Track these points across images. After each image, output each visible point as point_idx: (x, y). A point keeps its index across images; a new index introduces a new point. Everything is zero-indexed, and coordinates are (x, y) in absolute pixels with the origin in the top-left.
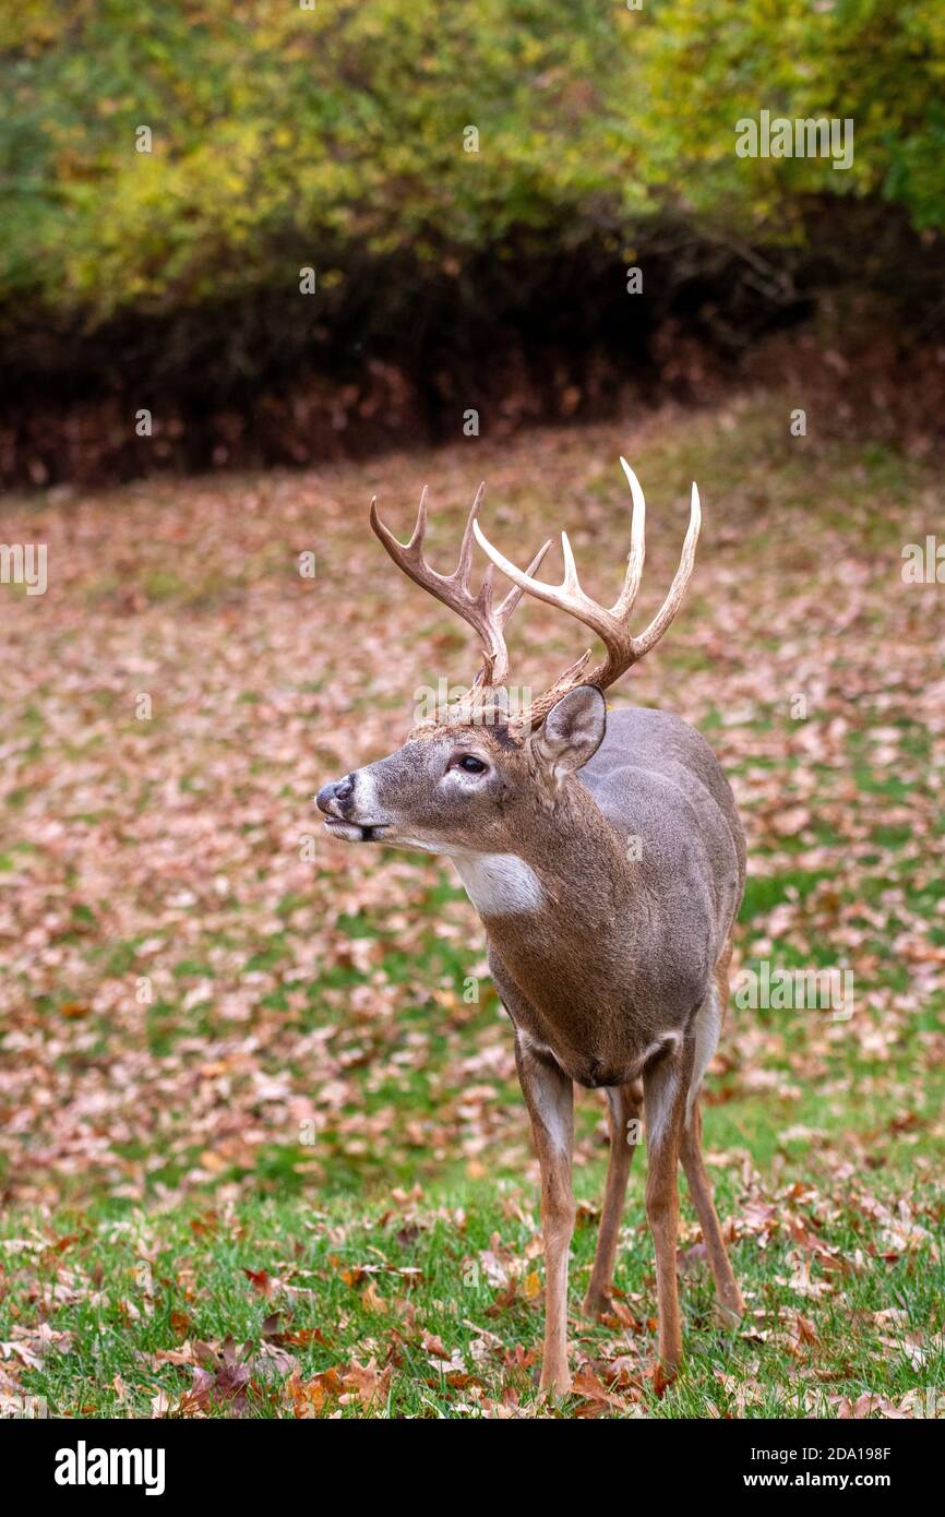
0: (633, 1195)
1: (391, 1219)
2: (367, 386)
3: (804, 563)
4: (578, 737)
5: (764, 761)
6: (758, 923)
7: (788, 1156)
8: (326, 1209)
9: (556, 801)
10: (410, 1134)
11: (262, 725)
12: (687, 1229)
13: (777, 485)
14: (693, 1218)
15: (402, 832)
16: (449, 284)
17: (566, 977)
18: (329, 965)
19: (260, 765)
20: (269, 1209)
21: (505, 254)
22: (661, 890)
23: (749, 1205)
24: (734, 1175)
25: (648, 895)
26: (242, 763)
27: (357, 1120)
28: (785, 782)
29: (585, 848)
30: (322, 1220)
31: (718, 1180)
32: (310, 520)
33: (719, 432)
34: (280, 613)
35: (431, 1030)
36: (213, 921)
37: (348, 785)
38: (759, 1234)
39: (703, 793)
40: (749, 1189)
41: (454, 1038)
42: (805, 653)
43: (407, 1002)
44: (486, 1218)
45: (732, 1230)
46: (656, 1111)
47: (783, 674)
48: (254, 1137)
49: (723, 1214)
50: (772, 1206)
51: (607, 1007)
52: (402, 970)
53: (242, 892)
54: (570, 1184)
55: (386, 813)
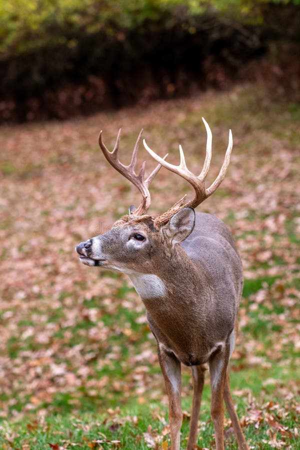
0: (204, 409)
1: (108, 421)
2: (89, 86)
3: (266, 152)
4: (183, 228)
5: (253, 233)
6: (252, 297)
7: (267, 390)
8: (82, 418)
9: (171, 254)
10: (114, 387)
11: (50, 224)
12: (227, 422)
13: (254, 121)
14: (229, 417)
15: (110, 263)
16: (119, 44)
17: (178, 323)
18: (81, 320)
19: (50, 240)
20: (58, 419)
21: (142, 31)
22: (214, 286)
23: (252, 411)
24: (245, 400)
25: (210, 289)
26: (42, 239)
27: (93, 382)
28: (261, 241)
29: (183, 272)
30: (80, 423)
31: (238, 401)
32: (67, 141)
33: (230, 101)
34: (56, 179)
35: (122, 345)
36: (33, 304)
37: (89, 243)
38: (255, 423)
39: (229, 246)
40: (251, 405)
41: (131, 348)
42: (268, 189)
43: (112, 334)
44: (146, 420)
45: (245, 422)
46: (214, 374)
47: (259, 197)
48: (52, 390)
49: (240, 415)
50: (260, 411)
51: (195, 334)
52: (110, 321)
53: (45, 292)
54: (180, 405)
55: (104, 255)
